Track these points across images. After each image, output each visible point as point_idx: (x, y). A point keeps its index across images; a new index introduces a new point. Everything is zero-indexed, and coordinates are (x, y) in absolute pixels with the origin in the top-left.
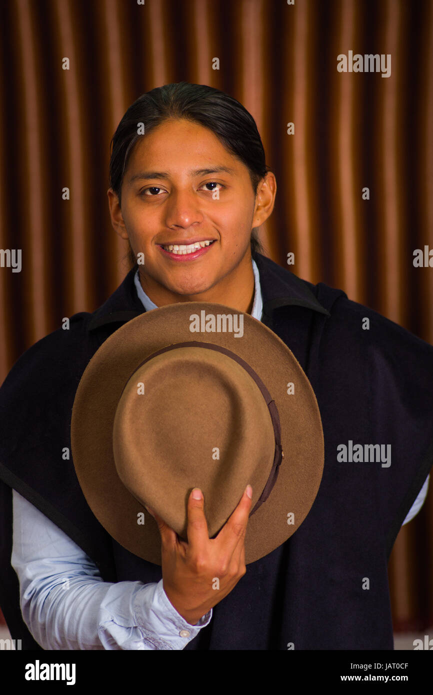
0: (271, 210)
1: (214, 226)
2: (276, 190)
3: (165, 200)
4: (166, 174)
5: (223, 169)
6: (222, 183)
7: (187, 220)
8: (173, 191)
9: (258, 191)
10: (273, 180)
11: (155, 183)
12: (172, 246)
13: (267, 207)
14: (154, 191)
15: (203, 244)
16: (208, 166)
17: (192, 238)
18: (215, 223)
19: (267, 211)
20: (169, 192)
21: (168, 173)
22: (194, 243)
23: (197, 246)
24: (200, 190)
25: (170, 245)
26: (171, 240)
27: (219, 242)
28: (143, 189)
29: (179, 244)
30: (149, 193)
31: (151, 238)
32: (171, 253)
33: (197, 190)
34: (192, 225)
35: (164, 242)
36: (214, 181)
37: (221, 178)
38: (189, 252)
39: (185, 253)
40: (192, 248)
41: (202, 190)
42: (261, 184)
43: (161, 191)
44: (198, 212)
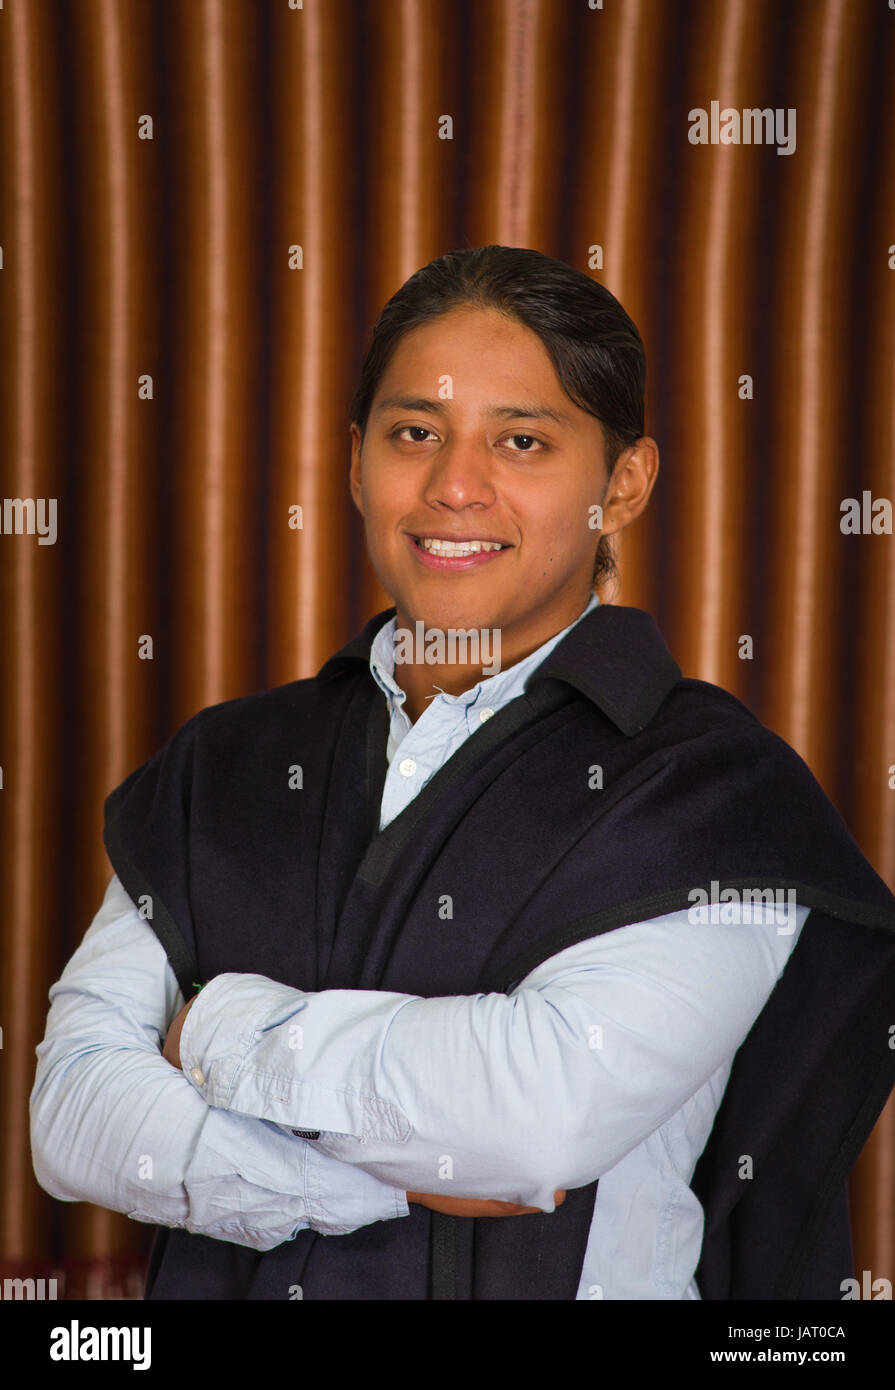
0: (640, 509)
1: (512, 519)
2: (656, 474)
3: (434, 453)
4: (441, 405)
5: (547, 413)
6: (544, 439)
7: (460, 495)
8: (449, 439)
9: (618, 468)
10: (654, 456)
11: (420, 419)
12: (430, 541)
13: (633, 502)
14: (419, 434)
15: (487, 547)
16: (519, 403)
17: (466, 532)
18: (515, 512)
19: (631, 510)
20: (443, 440)
21: (444, 404)
22: (469, 540)
23: (475, 547)
24: (500, 446)
25: (427, 538)
26: (429, 529)
27: (516, 550)
28: (397, 427)
29: (442, 539)
30: (407, 436)
31: (396, 520)
32: (426, 552)
33: (494, 445)
34: (469, 506)
35: (417, 530)
36: (527, 433)
37: (540, 430)
38: (460, 554)
39: (450, 555)
40: (465, 548)
41: (503, 446)
42: (626, 456)
43: (431, 437)
44: (488, 486)
